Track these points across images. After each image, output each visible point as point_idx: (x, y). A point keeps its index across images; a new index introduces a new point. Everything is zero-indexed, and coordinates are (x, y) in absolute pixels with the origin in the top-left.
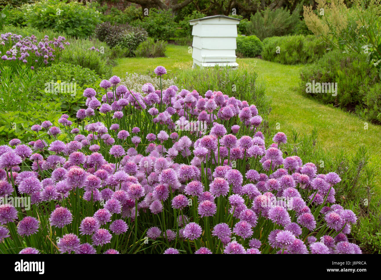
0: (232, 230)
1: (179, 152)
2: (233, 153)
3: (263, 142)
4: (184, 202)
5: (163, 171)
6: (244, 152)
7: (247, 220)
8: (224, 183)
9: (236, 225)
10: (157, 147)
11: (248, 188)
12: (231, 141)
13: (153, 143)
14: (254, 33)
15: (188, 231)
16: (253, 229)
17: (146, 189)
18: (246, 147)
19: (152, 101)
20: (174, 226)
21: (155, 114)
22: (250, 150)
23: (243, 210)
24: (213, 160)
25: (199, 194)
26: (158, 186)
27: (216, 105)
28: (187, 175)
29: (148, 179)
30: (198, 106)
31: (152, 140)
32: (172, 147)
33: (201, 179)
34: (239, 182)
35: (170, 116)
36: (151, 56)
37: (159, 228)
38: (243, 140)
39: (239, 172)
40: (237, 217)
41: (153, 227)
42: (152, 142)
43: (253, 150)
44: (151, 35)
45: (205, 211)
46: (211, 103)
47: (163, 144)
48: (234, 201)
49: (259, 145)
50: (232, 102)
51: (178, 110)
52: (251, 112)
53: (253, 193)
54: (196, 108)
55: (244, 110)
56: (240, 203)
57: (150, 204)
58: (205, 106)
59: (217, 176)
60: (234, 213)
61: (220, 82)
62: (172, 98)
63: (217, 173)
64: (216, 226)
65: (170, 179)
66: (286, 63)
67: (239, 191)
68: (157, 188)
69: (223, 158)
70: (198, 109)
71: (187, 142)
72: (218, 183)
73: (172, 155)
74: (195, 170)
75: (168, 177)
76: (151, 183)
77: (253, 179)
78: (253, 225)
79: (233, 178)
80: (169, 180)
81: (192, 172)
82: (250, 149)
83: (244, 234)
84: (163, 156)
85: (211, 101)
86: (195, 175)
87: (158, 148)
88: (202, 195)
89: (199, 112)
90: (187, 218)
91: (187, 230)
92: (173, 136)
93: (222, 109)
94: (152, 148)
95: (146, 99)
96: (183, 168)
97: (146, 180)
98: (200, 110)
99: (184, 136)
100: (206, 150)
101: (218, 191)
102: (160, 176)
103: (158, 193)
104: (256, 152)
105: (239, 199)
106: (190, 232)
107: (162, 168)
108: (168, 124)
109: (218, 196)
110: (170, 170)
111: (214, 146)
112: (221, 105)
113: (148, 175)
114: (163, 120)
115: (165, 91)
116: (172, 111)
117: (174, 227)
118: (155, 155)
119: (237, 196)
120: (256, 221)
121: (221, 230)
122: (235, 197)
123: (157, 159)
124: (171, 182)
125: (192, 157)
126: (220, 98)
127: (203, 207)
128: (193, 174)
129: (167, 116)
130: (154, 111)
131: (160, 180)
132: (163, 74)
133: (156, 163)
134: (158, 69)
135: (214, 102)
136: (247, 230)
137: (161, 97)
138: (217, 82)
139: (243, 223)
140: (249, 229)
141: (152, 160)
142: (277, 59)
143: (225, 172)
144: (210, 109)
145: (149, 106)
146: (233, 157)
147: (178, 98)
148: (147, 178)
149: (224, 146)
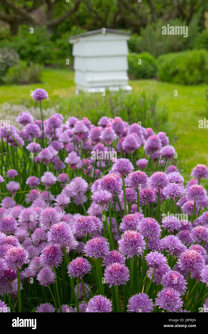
0: (154, 301)
1: (72, 199)
2: (143, 196)
3: (182, 178)
4: (85, 267)
5: (52, 226)
6: (157, 193)
7: (173, 286)
8: (138, 237)
9: (159, 295)
10: (41, 195)
11: (168, 242)
12: (139, 180)
13: (36, 189)
14: (146, 50)
15: (93, 308)
16: (183, 298)
17: (31, 252)
18: (161, 187)
19: (31, 134)
20: (72, 299)
21: (36, 151)
22: (165, 191)
23: (166, 273)
24: (117, 206)
25: (104, 255)
26: (47, 248)
27: (115, 135)
28: (85, 229)
29: (32, 238)
30: (91, 137)
31: (34, 185)
32: (62, 193)
33: (103, 233)
34: (157, 234)
35: (56, 153)
36: (24, 83)
37: (51, 304)
38: (156, 177)
39: (155, 220)
40: (159, 282)
41: (44, 303)
42: (34, 188)
43: (170, 190)
44: (23, 58)
45: (115, 277)
46: (108, 132)
47: (49, 190)
48: (153, 261)
49: (177, 182)
50: (135, 130)
51: (65, 144)
52: (160, 141)
53: (176, 247)
54: (89, 141)
55: (151, 139)
56: (161, 263)
57: (37, 274)
58: (101, 137)
59: (127, 230)
60: (154, 278)
61: (113, 108)
62: (57, 130)
63: (126, 223)
64: (131, 298)
65: (63, 237)
66: (187, 83)
67: (156, 245)
68: (46, 250)
69: (131, 203)
70: (92, 142)
71: (82, 185)
72: (130, 238)
73: (62, 203)
74: (96, 222)
75: (60, 235)
76: (37, 244)
77: (172, 229)
78: (182, 292)
79: (148, 230)
80: (61, 238)
81: (92, 225)
82: (165, 189)
83: (171, 306)
84: (50, 206)
85: (109, 130)
86: (97, 228)
87: (43, 196)
88: (108, 256)
89: (93, 145)
90: (87, 287)
91: (92, 306)
92: (61, 178)
93: (123, 140)
94: (35, 196)
95: (22, 132)
96: (79, 221)
97: (29, 240)
98: (94, 143)
99: (77, 178)
100: (108, 195)
101: (131, 249)
102: (49, 234)
103: (47, 257)
104: (174, 192)
105: (160, 258)
106: (96, 309)
107: (51, 222)
108: (54, 164)
109: (131, 256)
110: (62, 225)
111: (118, 188)
112: (121, 135)
113: (32, 232)
114: (47, 159)
115: (47, 121)
116: (58, 146)
117: (71, 301)
118: (40, 205)
119: (156, 254)
120: (185, 287)
121: (140, 304)
122: (153, 256)
123: (43, 211)
124: (65, 241)
125: (88, 204)
126: (119, 126)
127: (111, 272)
128: (94, 227)
129: (52, 152)
130: (34, 146)
131: (49, 239)
132: (43, 99)
133: (43, 215)
134: (37, 93)
135: (113, 131)
136: (176, 300)
137: (42, 129)
138: (109, 108)
139: (169, 291)
140: (178, 300)
141: (36, 212)
142: (176, 79)
143: (137, 222)
144: (107, 140)
145: (27, 141)
146: (144, 200)
147: (65, 129)
148: (30, 236)
149: (130, 187)
